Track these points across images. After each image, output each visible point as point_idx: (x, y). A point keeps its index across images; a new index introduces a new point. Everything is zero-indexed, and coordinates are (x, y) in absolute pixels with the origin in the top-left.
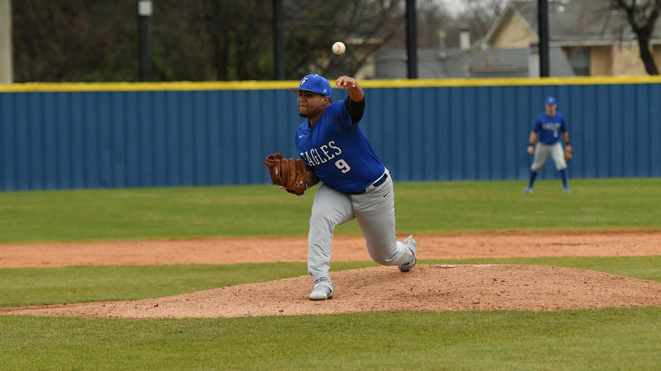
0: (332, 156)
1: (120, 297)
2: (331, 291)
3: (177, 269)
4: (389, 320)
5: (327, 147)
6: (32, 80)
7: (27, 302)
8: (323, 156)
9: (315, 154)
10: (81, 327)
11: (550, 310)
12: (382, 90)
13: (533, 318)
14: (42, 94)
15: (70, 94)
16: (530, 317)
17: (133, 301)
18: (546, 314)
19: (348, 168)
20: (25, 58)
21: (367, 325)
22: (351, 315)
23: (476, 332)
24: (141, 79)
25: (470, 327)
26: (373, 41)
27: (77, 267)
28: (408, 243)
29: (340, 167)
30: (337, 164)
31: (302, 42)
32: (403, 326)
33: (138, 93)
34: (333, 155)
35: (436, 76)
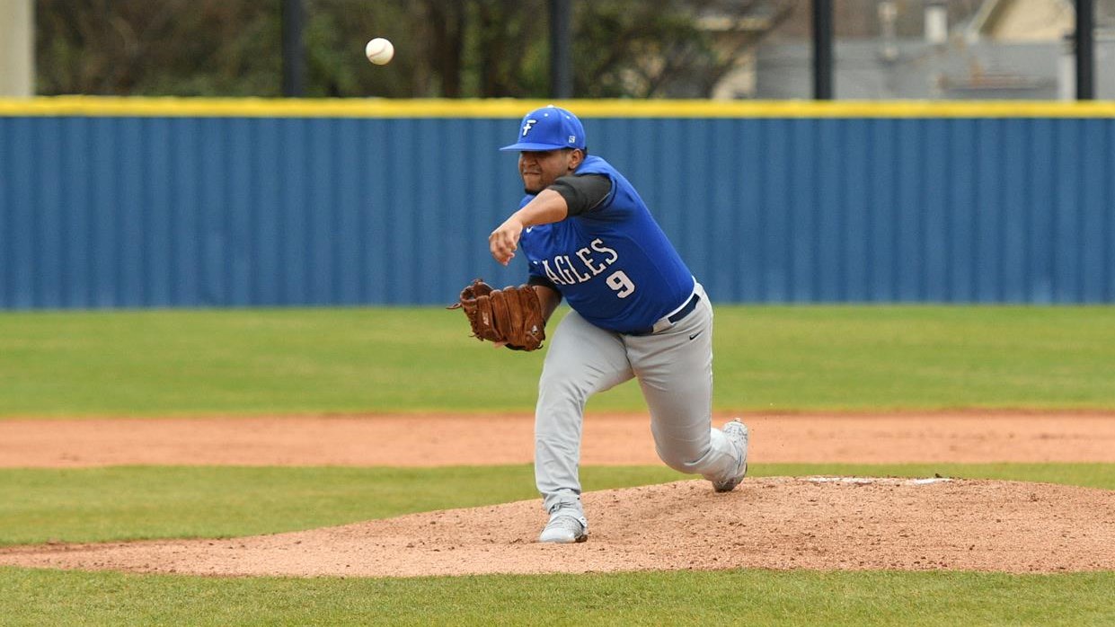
0: (599, 268)
1: (202, 531)
2: (583, 526)
3: (328, 475)
4: (722, 586)
5: (588, 252)
6: (74, 90)
7: (15, 539)
8: (582, 269)
9: (564, 266)
10: (112, 592)
11: (1044, 572)
12: (763, 123)
13: (1009, 588)
14: (91, 121)
15: (145, 122)
16: (1001, 585)
17: (224, 541)
18: (1036, 580)
19: (631, 288)
20: (61, 47)
21: (677, 598)
22: (647, 577)
23: (892, 614)
24: (288, 90)
25: (881, 605)
26: (750, 23)
27: (127, 468)
28: (732, 431)
29: (615, 287)
30: (610, 281)
31: (610, 24)
32: (749, 600)
33: (281, 122)
34: (601, 265)
35: (873, 97)
